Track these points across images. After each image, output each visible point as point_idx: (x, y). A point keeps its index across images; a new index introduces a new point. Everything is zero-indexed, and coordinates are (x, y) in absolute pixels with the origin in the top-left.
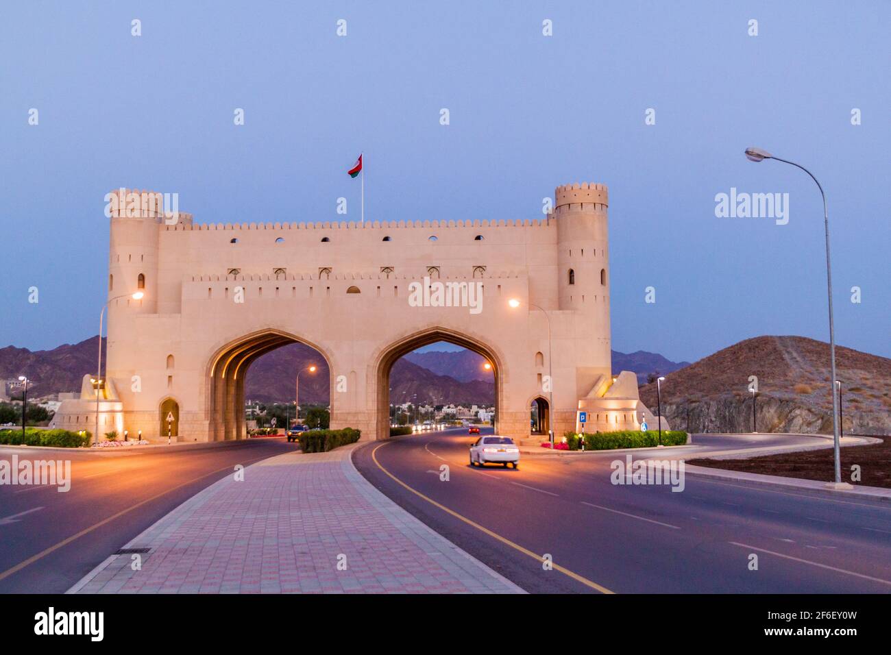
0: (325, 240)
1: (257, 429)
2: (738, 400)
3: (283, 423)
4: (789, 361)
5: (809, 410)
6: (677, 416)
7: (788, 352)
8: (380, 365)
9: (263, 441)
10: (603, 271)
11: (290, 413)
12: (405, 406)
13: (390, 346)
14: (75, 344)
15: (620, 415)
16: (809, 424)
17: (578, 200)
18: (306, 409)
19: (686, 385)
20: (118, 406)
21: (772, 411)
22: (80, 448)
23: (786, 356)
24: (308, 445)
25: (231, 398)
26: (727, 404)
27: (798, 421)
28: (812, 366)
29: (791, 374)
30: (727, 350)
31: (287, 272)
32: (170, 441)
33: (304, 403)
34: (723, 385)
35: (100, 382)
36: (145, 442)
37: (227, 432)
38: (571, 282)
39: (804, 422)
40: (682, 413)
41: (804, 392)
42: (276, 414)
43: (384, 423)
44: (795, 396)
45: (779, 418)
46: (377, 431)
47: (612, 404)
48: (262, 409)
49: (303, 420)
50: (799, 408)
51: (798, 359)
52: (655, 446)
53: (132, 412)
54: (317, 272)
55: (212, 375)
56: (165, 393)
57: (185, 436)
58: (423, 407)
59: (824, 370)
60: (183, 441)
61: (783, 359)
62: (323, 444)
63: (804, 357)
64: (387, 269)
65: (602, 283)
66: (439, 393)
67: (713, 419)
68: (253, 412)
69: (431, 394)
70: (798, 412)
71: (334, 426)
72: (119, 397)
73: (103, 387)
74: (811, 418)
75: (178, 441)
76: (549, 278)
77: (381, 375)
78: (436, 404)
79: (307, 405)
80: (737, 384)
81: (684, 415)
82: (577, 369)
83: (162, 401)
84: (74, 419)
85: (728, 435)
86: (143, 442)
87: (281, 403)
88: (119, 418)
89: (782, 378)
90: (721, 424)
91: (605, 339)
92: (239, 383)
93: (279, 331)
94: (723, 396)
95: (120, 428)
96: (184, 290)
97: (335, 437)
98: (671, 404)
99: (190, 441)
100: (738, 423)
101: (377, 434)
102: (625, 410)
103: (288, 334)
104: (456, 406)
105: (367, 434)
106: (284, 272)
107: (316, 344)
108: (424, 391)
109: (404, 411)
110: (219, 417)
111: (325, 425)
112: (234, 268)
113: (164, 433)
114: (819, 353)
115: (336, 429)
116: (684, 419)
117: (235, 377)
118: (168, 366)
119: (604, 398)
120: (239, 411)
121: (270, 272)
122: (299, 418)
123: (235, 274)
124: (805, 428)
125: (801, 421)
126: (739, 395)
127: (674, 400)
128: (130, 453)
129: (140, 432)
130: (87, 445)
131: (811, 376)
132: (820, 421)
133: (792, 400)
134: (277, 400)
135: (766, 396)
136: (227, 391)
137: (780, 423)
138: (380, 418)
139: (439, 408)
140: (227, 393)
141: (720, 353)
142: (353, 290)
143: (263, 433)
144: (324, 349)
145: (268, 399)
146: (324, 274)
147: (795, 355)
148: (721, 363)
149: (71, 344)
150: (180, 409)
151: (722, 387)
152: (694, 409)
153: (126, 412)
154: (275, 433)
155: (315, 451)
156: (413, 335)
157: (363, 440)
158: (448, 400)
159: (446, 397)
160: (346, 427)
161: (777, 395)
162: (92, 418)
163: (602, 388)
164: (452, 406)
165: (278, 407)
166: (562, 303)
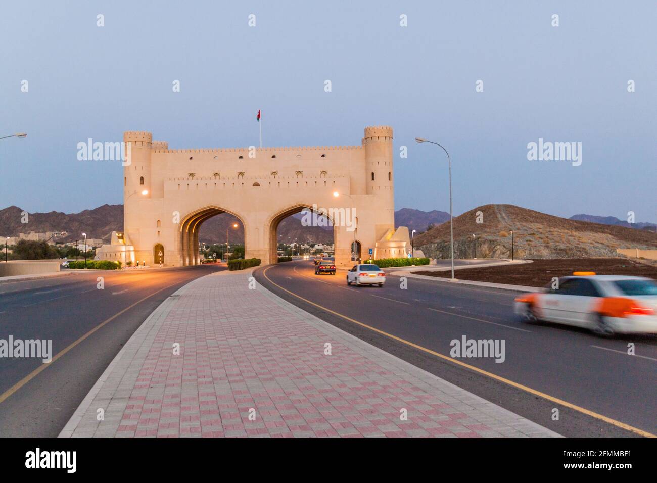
0: (241, 157)
1: (205, 259)
2: (470, 241)
3: (220, 256)
4: (500, 219)
5: (504, 246)
6: (437, 250)
7: (500, 214)
8: (271, 224)
9: (209, 266)
10: (390, 173)
11: (224, 250)
12: (293, 245)
13: (276, 215)
14: (93, 209)
15: (397, 250)
16: (503, 253)
17: (376, 135)
18: (233, 247)
19: (444, 232)
20: (132, 248)
21: (486, 246)
22: (116, 270)
23: (499, 216)
24: (232, 267)
25: (191, 243)
26: (464, 243)
27: (498, 252)
28: (512, 221)
29: (500, 226)
30: (468, 213)
31: (221, 175)
32: (160, 266)
33: (232, 244)
34: (463, 232)
35: (120, 235)
36: (147, 266)
37: (190, 261)
38: (373, 179)
39: (501, 252)
40: (440, 248)
41: (504, 236)
42: (216, 251)
43: (274, 255)
44: (499, 238)
45: (489, 251)
46: (270, 259)
47: (393, 244)
48: (207, 248)
49: (232, 254)
50: (499, 245)
51: (505, 217)
52: (411, 265)
53: (139, 251)
54: (237, 175)
55: (181, 230)
56: (156, 241)
57: (168, 264)
58: (303, 245)
59: (518, 223)
60: (167, 266)
61: (497, 217)
62: (239, 266)
63: (508, 217)
64: (274, 173)
65: (389, 179)
66: (313, 237)
67: (456, 251)
68: (202, 249)
69: (308, 237)
70: (498, 247)
71: (247, 257)
72: (132, 243)
73: (122, 238)
74: (504, 250)
75: (164, 266)
76: (361, 177)
77: (272, 229)
78: (311, 243)
79: (234, 245)
80: (470, 232)
81: (441, 249)
82: (376, 226)
83: (155, 245)
84: (109, 255)
85: (464, 260)
86: (146, 267)
87: (218, 244)
88: (133, 255)
89: (494, 228)
90: (460, 254)
91: (391, 209)
92: (195, 235)
93: (217, 207)
94: (462, 239)
95: (133, 259)
96: (165, 186)
97: (246, 263)
98: (434, 243)
99: (170, 266)
100: (469, 254)
101: (270, 261)
102: (400, 247)
103: (221, 208)
104: (323, 245)
105: (265, 261)
106: (219, 175)
107: (237, 213)
108: (304, 236)
109: (291, 248)
110: (186, 253)
111: (243, 257)
112: (191, 173)
113: (157, 262)
114: (517, 214)
115: (248, 259)
116: (441, 251)
117: (193, 232)
118: (157, 227)
119: (389, 241)
120: (196, 250)
121: (211, 175)
122: (229, 253)
123: (193, 176)
124: (502, 256)
125: (500, 252)
126: (470, 238)
127: (436, 241)
128: (142, 272)
129: (144, 262)
130: (120, 268)
131: (511, 227)
132: (509, 252)
133: (496, 241)
134: (216, 242)
135: (483, 238)
136: (189, 238)
137: (490, 253)
138: (272, 253)
139: (313, 246)
140: (189, 240)
141: (465, 214)
142: (256, 185)
143: (209, 261)
144: (241, 217)
145: (211, 241)
146: (240, 176)
147: (504, 215)
148: (464, 220)
149: (90, 210)
150: (164, 249)
151: (462, 234)
152: (446, 246)
153: (135, 251)
154: (216, 261)
155: (236, 270)
156: (288, 208)
157: (262, 264)
158: (318, 241)
159: (318, 238)
160: (253, 257)
161: (489, 238)
162: (118, 255)
163: (389, 236)
164: (321, 244)
165: (217, 246)
166: (368, 191)
